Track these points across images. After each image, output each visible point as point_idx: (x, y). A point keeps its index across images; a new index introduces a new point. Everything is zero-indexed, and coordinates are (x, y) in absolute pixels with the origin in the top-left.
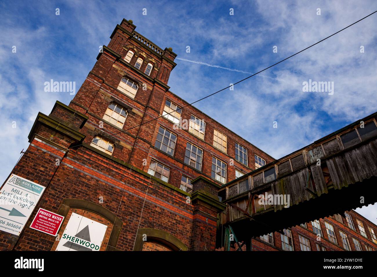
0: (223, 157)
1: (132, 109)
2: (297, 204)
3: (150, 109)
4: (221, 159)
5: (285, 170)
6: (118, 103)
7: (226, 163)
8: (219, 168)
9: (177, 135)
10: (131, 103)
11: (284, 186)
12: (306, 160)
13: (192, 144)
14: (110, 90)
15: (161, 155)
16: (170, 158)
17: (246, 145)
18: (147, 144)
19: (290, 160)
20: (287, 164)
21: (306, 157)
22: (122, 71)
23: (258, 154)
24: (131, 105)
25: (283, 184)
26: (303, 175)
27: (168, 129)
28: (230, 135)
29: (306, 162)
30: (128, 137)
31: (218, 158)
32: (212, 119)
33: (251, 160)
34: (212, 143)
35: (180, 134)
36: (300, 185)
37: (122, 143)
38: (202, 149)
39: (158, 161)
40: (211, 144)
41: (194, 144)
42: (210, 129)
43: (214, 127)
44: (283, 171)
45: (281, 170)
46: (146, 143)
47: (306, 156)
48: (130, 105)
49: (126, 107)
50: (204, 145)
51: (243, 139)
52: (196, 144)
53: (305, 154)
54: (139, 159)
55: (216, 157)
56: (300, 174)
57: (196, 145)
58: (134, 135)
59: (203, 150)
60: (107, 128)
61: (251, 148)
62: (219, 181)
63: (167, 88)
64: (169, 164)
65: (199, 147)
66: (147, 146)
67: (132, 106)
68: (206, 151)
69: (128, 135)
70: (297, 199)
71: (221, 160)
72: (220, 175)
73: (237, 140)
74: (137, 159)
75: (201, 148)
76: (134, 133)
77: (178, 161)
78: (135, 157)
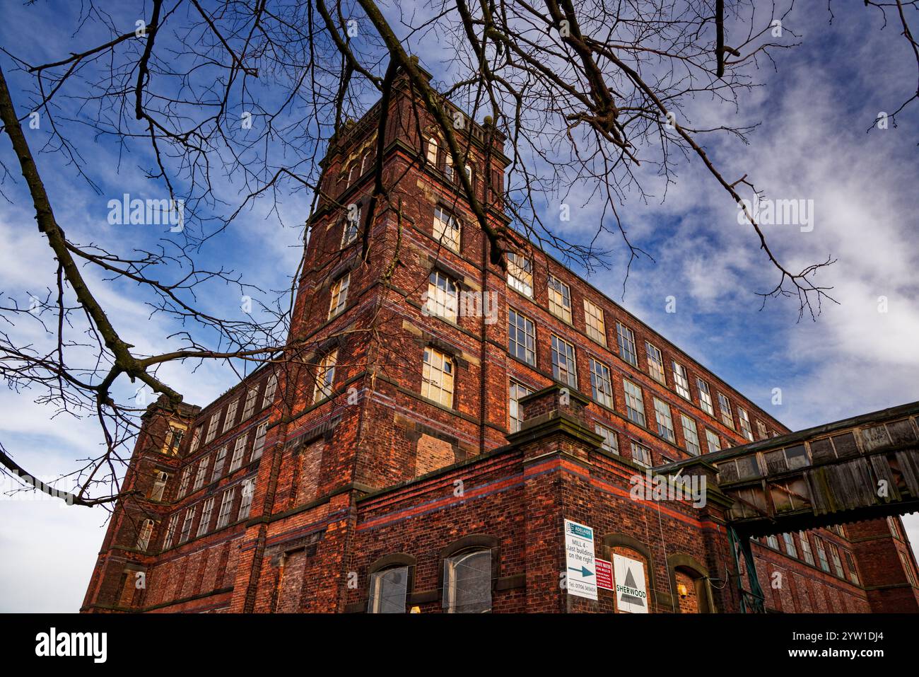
0: (602, 355)
1: (463, 278)
2: (853, 509)
3: (491, 274)
4: (600, 359)
5: (823, 452)
6: (442, 269)
7: (609, 366)
8: (599, 379)
9: (535, 322)
10: (460, 266)
11: (826, 479)
12: (861, 445)
13: (558, 337)
14: (424, 241)
15: (521, 368)
16: (534, 373)
17: (631, 324)
18: (502, 353)
19: (831, 439)
20: (827, 444)
21: (860, 441)
22: (431, 194)
23: (650, 338)
24: (461, 268)
25: (825, 476)
26: (858, 468)
27: (521, 312)
28: (607, 307)
29: (862, 448)
30: (470, 341)
31: (596, 358)
32: (578, 277)
33: (641, 353)
34: (584, 329)
35: (538, 318)
36: (854, 481)
37: (466, 356)
38: (573, 344)
39: (519, 382)
40: (583, 332)
41: (561, 336)
42: (578, 298)
43: (582, 295)
44: (819, 453)
45: (816, 451)
46: (500, 350)
47: (860, 438)
48: (458, 269)
49: (455, 276)
50: (574, 335)
51: (626, 312)
52: (563, 336)
53: (858, 434)
54: (497, 384)
55: (594, 357)
56: (854, 465)
57: (563, 338)
58: (477, 334)
59: (575, 345)
60: (438, 327)
61: (639, 330)
62: (603, 403)
63: (506, 222)
64: (535, 385)
65: (569, 342)
66: (502, 355)
67: (462, 272)
68: (579, 348)
69: (470, 336)
70: (851, 502)
71: (601, 361)
72: (603, 392)
73: (617, 314)
74: (494, 385)
75: (571, 343)
76: (476, 331)
77: (545, 377)
78: (491, 381)
